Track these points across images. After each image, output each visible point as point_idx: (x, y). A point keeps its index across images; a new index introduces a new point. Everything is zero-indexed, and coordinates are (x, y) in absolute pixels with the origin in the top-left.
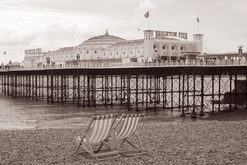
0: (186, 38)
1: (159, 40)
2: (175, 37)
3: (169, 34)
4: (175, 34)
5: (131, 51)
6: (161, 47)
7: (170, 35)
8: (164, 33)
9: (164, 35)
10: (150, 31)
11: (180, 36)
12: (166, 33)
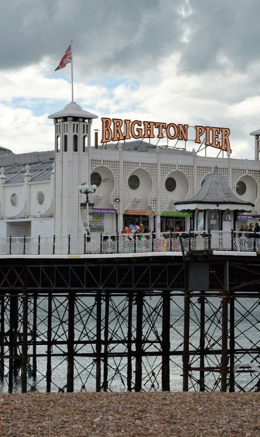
0: (225, 147)
1: (116, 153)
2: (181, 145)
3: (156, 131)
4: (181, 132)
5: (14, 195)
6: (123, 180)
7: (160, 136)
8: (136, 126)
9: (137, 133)
10: (75, 119)
11: (202, 138)
12: (142, 127)
